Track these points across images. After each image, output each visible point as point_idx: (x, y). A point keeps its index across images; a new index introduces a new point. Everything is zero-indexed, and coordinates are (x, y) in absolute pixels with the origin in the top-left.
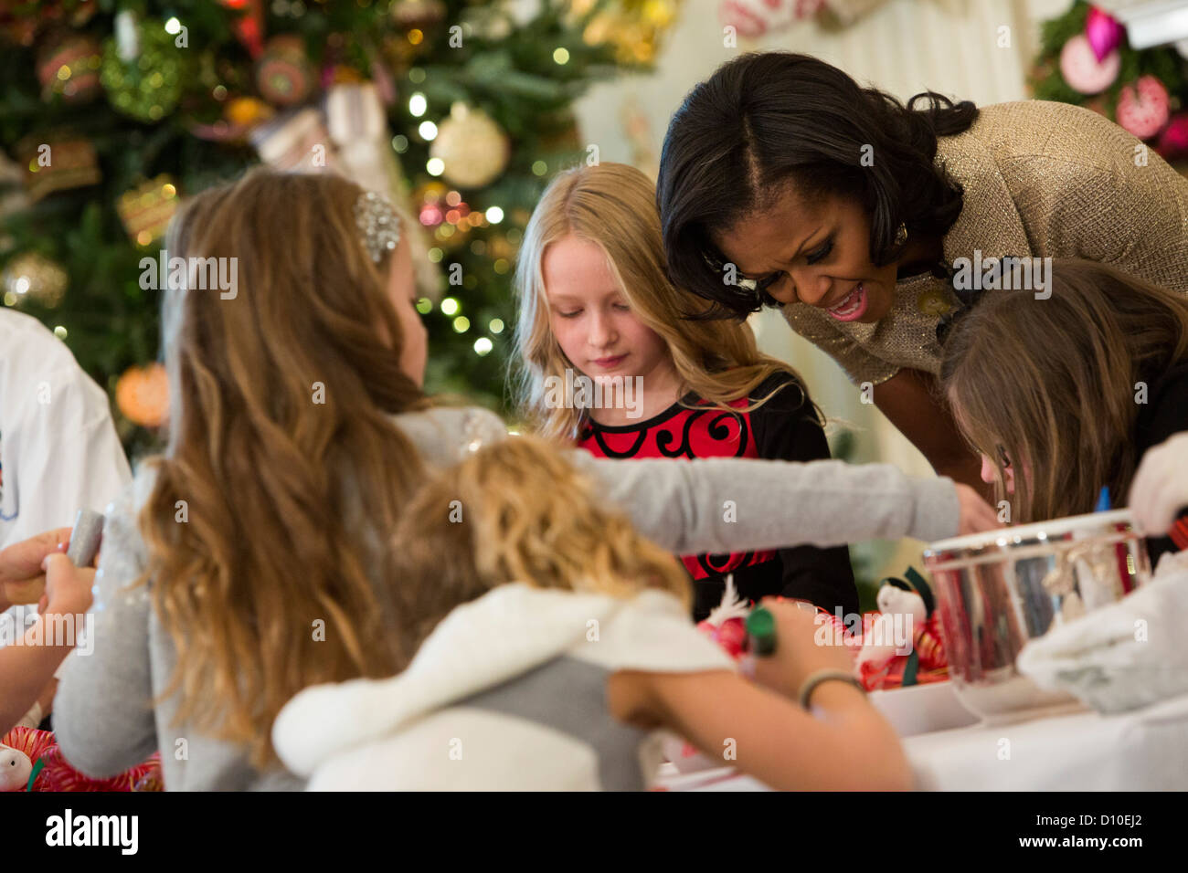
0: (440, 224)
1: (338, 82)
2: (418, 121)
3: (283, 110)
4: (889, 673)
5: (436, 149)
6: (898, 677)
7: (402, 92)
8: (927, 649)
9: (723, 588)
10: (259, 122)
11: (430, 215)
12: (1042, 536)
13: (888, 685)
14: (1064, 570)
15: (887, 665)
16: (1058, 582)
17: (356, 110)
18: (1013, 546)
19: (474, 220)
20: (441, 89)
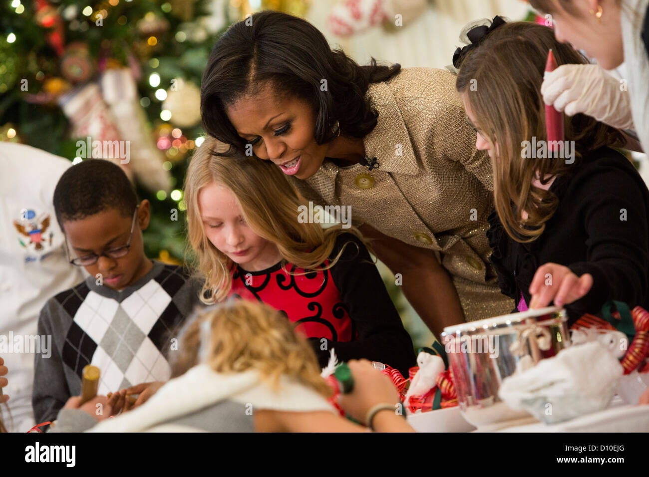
0: (169, 149)
1: (108, 68)
2: (155, 89)
3: (77, 85)
4: (425, 402)
5: (165, 105)
6: (430, 404)
7: (146, 72)
8: (446, 389)
9: (329, 356)
10: (63, 92)
11: (163, 143)
12: (508, 322)
13: (425, 409)
14: (520, 341)
15: (423, 397)
16: (518, 349)
17: (119, 84)
18: (492, 328)
19: (189, 144)
20: (168, 70)
